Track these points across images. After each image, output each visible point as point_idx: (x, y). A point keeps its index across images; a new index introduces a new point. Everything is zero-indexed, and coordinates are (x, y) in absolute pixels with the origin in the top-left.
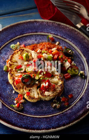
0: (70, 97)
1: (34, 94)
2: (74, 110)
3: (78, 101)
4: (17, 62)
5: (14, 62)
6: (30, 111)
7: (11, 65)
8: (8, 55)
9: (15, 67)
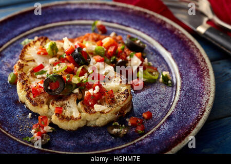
0: (145, 116)
1: (72, 112)
2: (156, 137)
3: (163, 122)
4: (34, 61)
5: (28, 61)
6: (66, 146)
7: (21, 66)
8: (16, 59)
9: (30, 70)
